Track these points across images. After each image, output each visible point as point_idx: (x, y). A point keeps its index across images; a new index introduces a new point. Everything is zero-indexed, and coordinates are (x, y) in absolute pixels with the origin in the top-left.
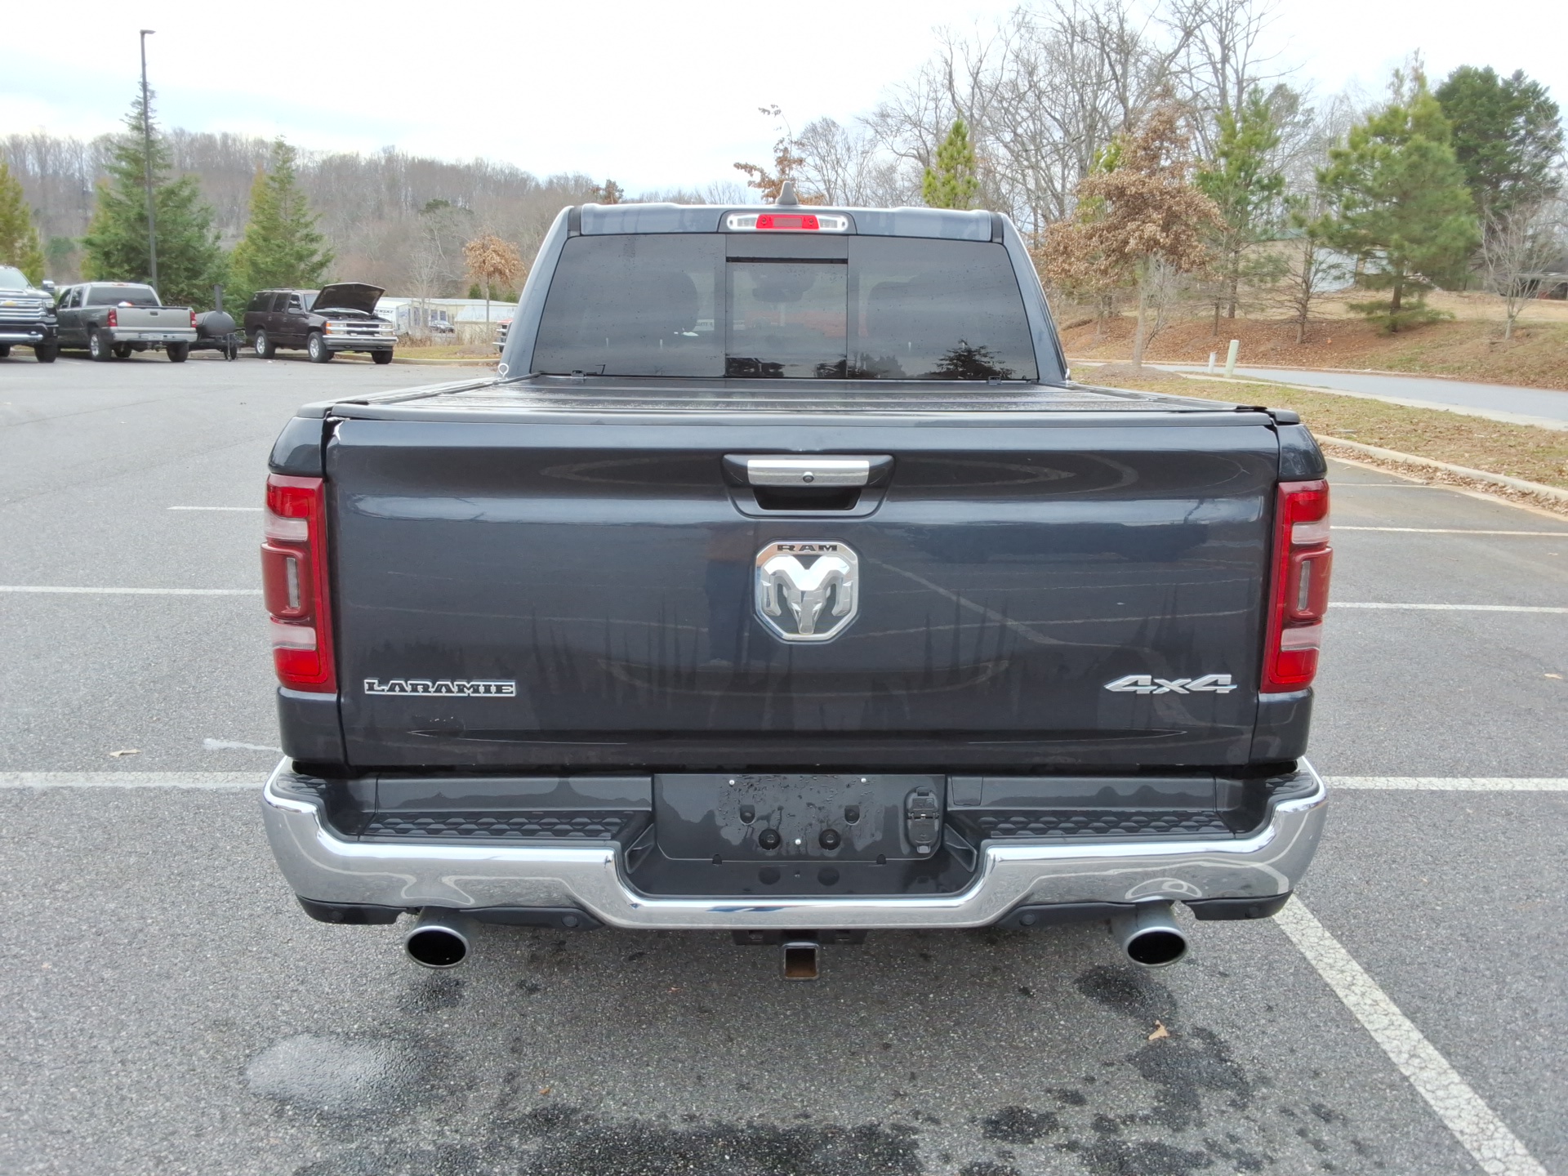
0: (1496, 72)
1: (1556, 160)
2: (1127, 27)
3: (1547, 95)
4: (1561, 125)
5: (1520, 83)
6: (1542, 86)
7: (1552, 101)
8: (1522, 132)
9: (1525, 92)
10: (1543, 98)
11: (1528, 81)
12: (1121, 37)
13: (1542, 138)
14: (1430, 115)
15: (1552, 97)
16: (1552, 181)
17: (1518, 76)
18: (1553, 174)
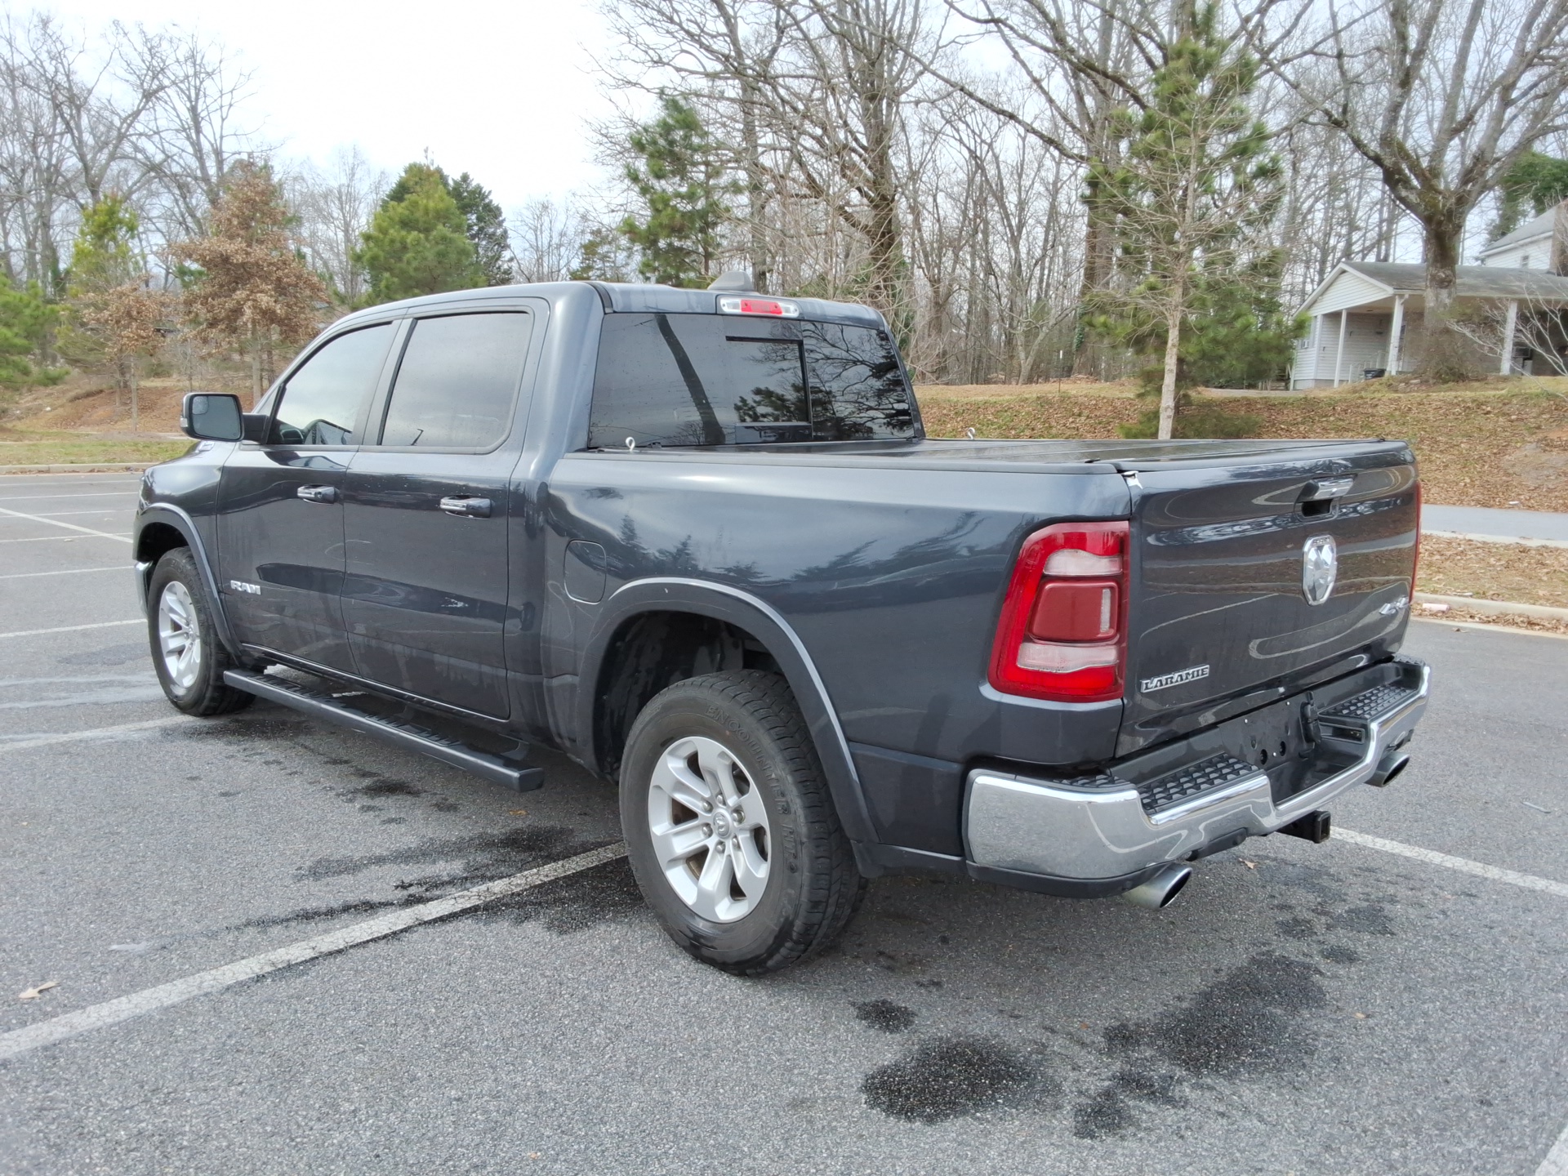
0: (446, 172)
1: (507, 255)
2: (74, 78)
3: (490, 197)
4: (505, 224)
5: (468, 185)
6: (486, 190)
7: (495, 203)
8: (476, 228)
9: (473, 192)
10: (487, 201)
11: (474, 184)
12: (70, 89)
13: (494, 234)
14: (447, 210)
15: (496, 199)
16: (505, 272)
17: (465, 178)
18: (506, 266)
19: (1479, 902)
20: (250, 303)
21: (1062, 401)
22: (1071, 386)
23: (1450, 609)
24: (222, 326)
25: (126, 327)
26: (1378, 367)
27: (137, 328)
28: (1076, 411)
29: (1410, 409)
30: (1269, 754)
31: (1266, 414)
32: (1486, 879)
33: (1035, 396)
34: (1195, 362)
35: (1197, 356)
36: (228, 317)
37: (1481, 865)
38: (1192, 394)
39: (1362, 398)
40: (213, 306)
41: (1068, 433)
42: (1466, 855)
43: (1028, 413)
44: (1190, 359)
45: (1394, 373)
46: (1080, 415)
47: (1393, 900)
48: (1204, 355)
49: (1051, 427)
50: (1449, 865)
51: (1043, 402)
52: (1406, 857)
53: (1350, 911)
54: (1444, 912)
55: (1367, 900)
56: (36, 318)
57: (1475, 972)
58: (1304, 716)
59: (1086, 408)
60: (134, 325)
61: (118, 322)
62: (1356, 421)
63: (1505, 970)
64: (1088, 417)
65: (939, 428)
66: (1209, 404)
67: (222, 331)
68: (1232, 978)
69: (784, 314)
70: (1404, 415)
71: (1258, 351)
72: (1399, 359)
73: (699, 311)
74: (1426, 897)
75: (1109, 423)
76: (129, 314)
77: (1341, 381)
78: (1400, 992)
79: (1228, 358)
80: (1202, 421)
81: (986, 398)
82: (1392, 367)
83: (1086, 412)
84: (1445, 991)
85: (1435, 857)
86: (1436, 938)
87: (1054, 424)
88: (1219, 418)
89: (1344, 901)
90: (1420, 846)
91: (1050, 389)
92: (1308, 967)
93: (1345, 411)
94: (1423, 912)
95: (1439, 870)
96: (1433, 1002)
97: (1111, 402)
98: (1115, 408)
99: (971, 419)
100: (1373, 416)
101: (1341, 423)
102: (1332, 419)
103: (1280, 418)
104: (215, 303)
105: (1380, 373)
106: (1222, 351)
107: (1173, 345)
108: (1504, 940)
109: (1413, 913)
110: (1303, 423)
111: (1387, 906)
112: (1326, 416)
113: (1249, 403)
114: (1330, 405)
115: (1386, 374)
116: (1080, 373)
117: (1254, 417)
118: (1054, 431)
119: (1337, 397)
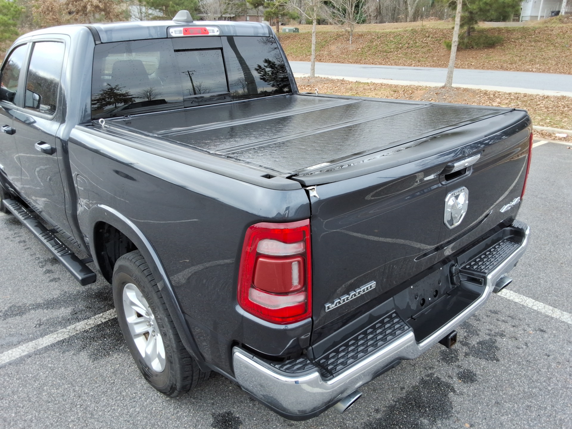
19: (546, 336)
20: (89, 3)
21: (422, 31)
22: (428, 23)
23: (568, 136)
24: (80, 14)
25: (48, 14)
26: (557, 10)
27: (52, 15)
28: (427, 35)
29: (567, 31)
30: (426, 300)
31: (506, 35)
32: (552, 318)
33: (411, 28)
34: (477, 13)
35: (477, 10)
36: (82, 10)
37: (551, 308)
38: (476, 26)
39: (547, 27)
40: (76, 5)
41: (423, 45)
42: (545, 301)
43: (407, 37)
44: (474, 11)
45: (563, 14)
46: (429, 37)
47: (502, 335)
48: (481, 10)
49: (416, 43)
50: (535, 308)
51: (414, 31)
52: (515, 303)
53: (480, 343)
54: (526, 344)
55: (489, 335)
56: (16, 12)
57: (534, 391)
58: (451, 272)
59: (432, 33)
60: (51, 14)
61: (45, 13)
62: (543, 37)
63: (550, 388)
64: (432, 38)
65: (370, 44)
66: (482, 31)
67: (80, 15)
68: (409, 393)
69: (210, 34)
70: (564, 34)
71: (504, 7)
72: (567, 5)
73: (157, 37)
74: (520, 332)
75: (440, 40)
76: (48, 10)
77: (541, 17)
78: (492, 407)
79: (491, 11)
80: (479, 39)
81: (391, 30)
82: (563, 11)
83: (431, 36)
84: (516, 406)
85: (530, 302)
86: (519, 363)
87: (418, 41)
88: (486, 37)
89: (478, 335)
90: (524, 295)
91: (418, 24)
92: (448, 386)
93: (539, 33)
94: (516, 343)
95: (531, 311)
96: (507, 415)
97: (442, 31)
98: (444, 33)
99: (384, 40)
100: (551, 35)
101: (537, 38)
102: (533, 36)
103: (512, 36)
104: (77, 4)
105: (557, 13)
106: (488, 7)
107: (459, 12)
108: (554, 365)
109: (511, 344)
110: (521, 39)
111: (498, 339)
112: (531, 35)
113: (499, 30)
114: (533, 30)
115: (560, 14)
116: (432, 16)
117: (501, 36)
118: (417, 44)
119: (537, 26)
